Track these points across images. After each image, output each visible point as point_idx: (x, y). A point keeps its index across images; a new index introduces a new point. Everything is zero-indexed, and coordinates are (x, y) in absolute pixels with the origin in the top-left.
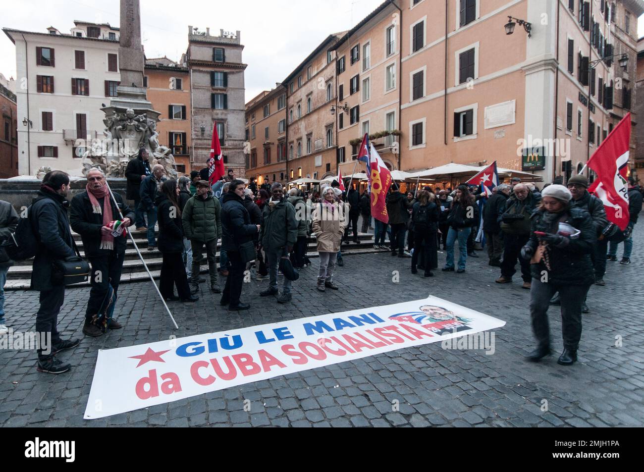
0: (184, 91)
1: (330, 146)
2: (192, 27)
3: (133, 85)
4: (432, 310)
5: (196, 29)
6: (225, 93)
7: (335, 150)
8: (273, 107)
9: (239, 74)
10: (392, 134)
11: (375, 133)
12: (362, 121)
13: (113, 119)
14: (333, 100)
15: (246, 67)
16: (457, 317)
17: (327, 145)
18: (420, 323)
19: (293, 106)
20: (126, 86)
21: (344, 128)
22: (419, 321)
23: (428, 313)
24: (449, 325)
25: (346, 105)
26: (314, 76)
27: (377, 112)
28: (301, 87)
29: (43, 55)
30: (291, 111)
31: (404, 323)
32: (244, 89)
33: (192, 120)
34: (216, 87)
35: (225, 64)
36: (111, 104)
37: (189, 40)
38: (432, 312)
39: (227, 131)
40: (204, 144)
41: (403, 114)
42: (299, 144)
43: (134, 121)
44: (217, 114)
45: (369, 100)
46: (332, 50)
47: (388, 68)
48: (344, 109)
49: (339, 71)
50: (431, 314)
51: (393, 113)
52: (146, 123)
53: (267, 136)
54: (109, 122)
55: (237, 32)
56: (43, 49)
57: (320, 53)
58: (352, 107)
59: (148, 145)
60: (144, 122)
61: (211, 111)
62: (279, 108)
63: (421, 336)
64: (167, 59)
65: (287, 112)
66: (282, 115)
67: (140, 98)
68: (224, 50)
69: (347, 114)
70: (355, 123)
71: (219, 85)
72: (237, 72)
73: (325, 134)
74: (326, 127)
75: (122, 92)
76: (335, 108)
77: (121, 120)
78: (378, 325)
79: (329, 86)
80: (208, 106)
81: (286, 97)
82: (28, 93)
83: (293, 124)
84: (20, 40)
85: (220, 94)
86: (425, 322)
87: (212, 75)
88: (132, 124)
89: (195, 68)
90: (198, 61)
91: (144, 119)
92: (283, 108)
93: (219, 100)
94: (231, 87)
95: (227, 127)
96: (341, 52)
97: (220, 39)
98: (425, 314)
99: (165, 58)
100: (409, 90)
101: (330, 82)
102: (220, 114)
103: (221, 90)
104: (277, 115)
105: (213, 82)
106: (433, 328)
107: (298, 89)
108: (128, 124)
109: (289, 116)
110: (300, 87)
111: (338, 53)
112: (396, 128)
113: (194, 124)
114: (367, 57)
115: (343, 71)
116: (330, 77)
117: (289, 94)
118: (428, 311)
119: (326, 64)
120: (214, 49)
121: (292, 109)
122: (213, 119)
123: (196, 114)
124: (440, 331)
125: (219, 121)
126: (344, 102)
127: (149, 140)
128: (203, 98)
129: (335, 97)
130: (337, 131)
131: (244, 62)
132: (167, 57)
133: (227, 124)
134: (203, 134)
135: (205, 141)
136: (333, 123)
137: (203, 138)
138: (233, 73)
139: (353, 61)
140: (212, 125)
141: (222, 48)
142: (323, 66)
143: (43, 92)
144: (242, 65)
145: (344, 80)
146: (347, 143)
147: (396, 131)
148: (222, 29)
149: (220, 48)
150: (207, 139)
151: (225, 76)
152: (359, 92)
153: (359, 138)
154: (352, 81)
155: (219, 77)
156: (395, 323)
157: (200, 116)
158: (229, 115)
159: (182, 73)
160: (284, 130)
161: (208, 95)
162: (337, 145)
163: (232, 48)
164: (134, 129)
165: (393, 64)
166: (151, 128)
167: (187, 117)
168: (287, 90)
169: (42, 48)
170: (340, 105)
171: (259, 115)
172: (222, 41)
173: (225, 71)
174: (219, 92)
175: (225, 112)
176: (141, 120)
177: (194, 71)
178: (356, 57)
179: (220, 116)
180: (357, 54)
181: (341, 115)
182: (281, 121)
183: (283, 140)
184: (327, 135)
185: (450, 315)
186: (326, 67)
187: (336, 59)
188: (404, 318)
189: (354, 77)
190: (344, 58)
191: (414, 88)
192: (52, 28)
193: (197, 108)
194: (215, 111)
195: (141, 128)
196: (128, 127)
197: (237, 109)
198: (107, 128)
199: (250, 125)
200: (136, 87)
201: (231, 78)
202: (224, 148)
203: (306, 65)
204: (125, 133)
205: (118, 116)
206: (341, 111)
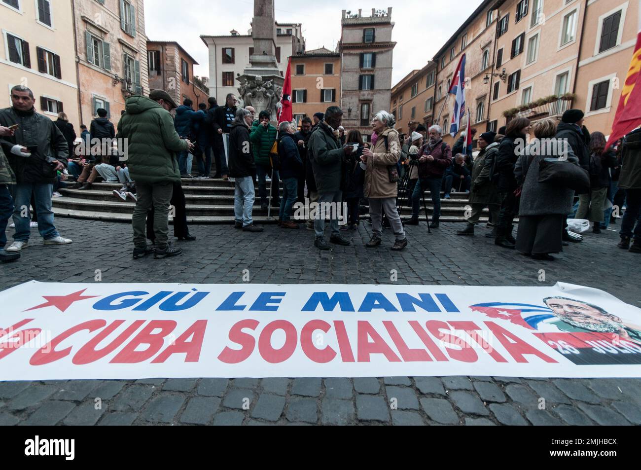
0: (335, 75)
1: (479, 120)
2: (345, 11)
3: (265, 54)
4: (570, 306)
5: (349, 13)
6: (372, 73)
7: (486, 124)
8: (422, 86)
9: (387, 53)
10: (562, 98)
11: (538, 99)
12: (522, 87)
13: (246, 87)
14: (488, 69)
15: (395, 45)
16: (628, 329)
17: (476, 120)
18: (535, 328)
19: (442, 82)
20: (257, 55)
21: (499, 99)
22: (532, 323)
23: (559, 310)
24: (605, 343)
25: (504, 72)
26: (469, 45)
27: (543, 75)
28: (453, 59)
29: (227, 53)
30: (440, 88)
31: (497, 321)
32: (392, 68)
33: (340, 102)
34: (364, 68)
35: (374, 44)
36: (244, 72)
37: (342, 25)
38: (569, 310)
39: (373, 112)
40: (350, 125)
41: (580, 72)
42: (446, 121)
43: (262, 88)
44: (364, 95)
45: (535, 62)
46: (493, 9)
47: (567, 17)
48: (501, 76)
49: (499, 34)
50: (566, 314)
51: (567, 73)
52: (273, 90)
53: (413, 115)
54: (242, 90)
55: (389, 8)
56: (227, 50)
57: (478, 17)
58: (511, 74)
59: (275, 111)
60: (271, 88)
61: (358, 92)
62: (427, 85)
63: (525, 356)
64: (325, 49)
65: (435, 90)
66: (430, 93)
67: (270, 65)
68: (374, 30)
69: (505, 82)
70: (514, 91)
71: (367, 65)
72: (386, 51)
73: (476, 108)
74: (478, 99)
75: (254, 61)
76: (490, 76)
77: (252, 88)
78: (443, 316)
79: (486, 54)
80: (356, 88)
81: (436, 73)
82: (216, 88)
83: (441, 100)
84: (211, 44)
85: (368, 75)
86: (544, 327)
87: (361, 57)
88: (260, 90)
89: (345, 51)
90: (349, 44)
91: (271, 85)
92: (432, 85)
93: (367, 80)
94: (379, 67)
95: (373, 108)
96: (504, 10)
97: (371, 19)
98: (553, 311)
99: (323, 48)
100: (594, 41)
101: (488, 49)
102: (366, 95)
103: (369, 71)
104: (425, 92)
105: (361, 64)
106: (561, 343)
107: (450, 63)
108: (256, 91)
109: (438, 93)
110: (451, 60)
111: (500, 12)
112: (569, 90)
113: (342, 105)
114: (538, 8)
115: (505, 33)
116: (487, 42)
117: (439, 70)
118: (562, 307)
119: (485, 28)
120: (364, 31)
121: (441, 85)
122: (360, 100)
123: (344, 96)
124: (577, 352)
125: (365, 102)
126: (501, 70)
127: (275, 106)
128: (351, 80)
129: (491, 64)
130: (489, 103)
131: (393, 40)
132: (325, 47)
133: (373, 105)
134: (349, 115)
135: (352, 122)
136: (485, 95)
137: (349, 119)
138: (382, 53)
139: (518, 18)
140: (358, 106)
141: (371, 29)
142: (481, 32)
143: (226, 85)
144: (392, 43)
145: (505, 43)
146: (501, 114)
147: (568, 94)
148: (373, 8)
149: (370, 29)
150: (353, 120)
151: (374, 56)
152: (523, 54)
153: (516, 107)
154: (514, 42)
155: (368, 58)
156: (480, 318)
157: (348, 98)
158: (375, 96)
159: (334, 58)
160: (431, 108)
161: (356, 77)
162: (488, 118)
163: (381, 27)
164: (262, 96)
165: (575, 11)
166: (277, 93)
167: (336, 100)
168: (438, 65)
169: (226, 48)
170: (496, 72)
171: (407, 95)
172: (374, 21)
173: (374, 52)
174: (367, 73)
175: (371, 92)
176: (268, 86)
177: (345, 54)
178: (523, 12)
179: (366, 97)
180: (525, 7)
181: (497, 85)
182: (429, 100)
183: (429, 119)
184: (477, 109)
185: (610, 322)
186: (484, 32)
187: (497, 19)
188: (501, 313)
189: (518, 37)
190: (507, 17)
191: (602, 37)
192: (233, 31)
193: (345, 90)
194: (362, 93)
195: (268, 94)
196: (257, 93)
197: (384, 89)
198: (241, 96)
199: (397, 106)
200: (266, 55)
201: (379, 58)
202: (368, 128)
203: (462, 33)
204: (255, 99)
205: (249, 83)
206: (497, 79)
